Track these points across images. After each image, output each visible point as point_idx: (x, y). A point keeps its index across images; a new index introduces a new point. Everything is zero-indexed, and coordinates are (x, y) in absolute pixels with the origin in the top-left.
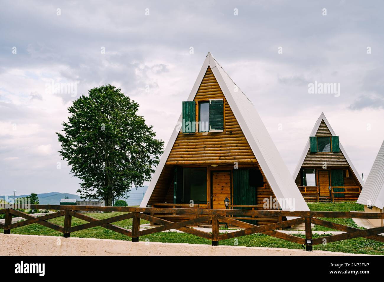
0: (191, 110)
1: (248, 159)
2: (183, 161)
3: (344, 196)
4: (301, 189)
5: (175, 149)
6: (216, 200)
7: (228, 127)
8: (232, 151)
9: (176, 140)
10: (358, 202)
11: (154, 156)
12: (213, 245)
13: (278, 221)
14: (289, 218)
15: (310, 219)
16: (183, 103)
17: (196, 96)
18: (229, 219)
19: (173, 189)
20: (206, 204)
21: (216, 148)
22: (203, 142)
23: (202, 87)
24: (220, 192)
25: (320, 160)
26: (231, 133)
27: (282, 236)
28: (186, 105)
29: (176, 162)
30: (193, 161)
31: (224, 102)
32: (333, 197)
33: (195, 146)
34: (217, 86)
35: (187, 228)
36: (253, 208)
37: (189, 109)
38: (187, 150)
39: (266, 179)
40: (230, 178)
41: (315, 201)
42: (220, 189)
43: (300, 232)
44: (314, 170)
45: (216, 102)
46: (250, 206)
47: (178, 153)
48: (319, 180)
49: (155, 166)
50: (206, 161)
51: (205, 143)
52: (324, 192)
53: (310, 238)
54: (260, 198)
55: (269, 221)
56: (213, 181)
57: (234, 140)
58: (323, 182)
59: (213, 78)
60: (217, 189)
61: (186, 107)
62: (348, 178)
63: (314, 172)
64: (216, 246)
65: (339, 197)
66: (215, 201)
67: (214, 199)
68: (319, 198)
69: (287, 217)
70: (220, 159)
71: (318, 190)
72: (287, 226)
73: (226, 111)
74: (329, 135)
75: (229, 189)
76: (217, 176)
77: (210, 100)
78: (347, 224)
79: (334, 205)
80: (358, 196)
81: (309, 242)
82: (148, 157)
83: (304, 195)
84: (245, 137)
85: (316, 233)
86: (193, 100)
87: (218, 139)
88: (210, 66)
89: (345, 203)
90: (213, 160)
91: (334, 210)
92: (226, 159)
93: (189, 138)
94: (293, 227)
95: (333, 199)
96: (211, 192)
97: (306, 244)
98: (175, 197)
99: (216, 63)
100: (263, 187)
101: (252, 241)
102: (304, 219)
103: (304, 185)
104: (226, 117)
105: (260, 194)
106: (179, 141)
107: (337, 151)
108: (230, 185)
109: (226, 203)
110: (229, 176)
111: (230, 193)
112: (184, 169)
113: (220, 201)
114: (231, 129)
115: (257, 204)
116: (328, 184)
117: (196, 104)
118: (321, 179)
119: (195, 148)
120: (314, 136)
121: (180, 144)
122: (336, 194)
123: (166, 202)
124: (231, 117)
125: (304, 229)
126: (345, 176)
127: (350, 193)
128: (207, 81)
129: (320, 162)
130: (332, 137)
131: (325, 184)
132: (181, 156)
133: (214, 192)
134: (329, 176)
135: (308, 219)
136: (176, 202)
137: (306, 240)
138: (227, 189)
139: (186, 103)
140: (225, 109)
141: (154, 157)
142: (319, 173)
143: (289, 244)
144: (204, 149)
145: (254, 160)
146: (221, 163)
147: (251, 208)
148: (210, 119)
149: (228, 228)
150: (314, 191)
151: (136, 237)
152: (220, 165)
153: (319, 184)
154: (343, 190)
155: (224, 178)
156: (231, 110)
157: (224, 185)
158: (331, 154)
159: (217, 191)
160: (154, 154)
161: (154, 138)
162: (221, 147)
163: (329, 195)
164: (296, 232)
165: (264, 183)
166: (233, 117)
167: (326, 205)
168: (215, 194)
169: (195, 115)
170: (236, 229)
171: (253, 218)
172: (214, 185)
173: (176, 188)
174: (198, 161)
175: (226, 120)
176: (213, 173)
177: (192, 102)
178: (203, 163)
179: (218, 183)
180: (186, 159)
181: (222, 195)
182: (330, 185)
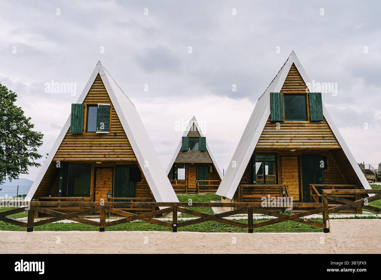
0: (80, 112)
1: (129, 158)
2: (70, 159)
3: (208, 188)
4: (172, 183)
5: (62, 147)
6: (99, 193)
7: (113, 130)
8: (116, 150)
9: (64, 138)
10: (217, 193)
11: (32, 148)
12: (100, 231)
13: (152, 211)
14: (161, 208)
15: (177, 208)
16: (73, 105)
17: (85, 99)
18: (114, 210)
19: (58, 183)
20: (89, 197)
21: (102, 148)
22: (90, 141)
23: (91, 92)
24: (102, 186)
25: (190, 157)
26: (116, 134)
27: (156, 222)
28: (75, 107)
29: (63, 159)
30: (79, 159)
31: (110, 107)
32: (199, 189)
33: (82, 145)
34: (105, 92)
35: (78, 218)
36: (131, 200)
37: (78, 111)
38: (74, 148)
39: (144, 176)
40: (112, 174)
41: (184, 193)
42: (103, 183)
43: (169, 219)
44: (185, 166)
45: (103, 106)
46: (129, 198)
47: (66, 150)
48: (188, 174)
49: (32, 158)
50: (92, 159)
51: (92, 142)
52: (191, 185)
53: (176, 222)
54: (137, 191)
55: (144, 211)
56: (97, 177)
57: (118, 141)
58: (191, 176)
59: (102, 84)
60: (99, 183)
61: (75, 109)
62: (211, 173)
63: (184, 167)
64: (103, 232)
65: (204, 189)
66: (97, 195)
67: (96, 192)
68: (187, 190)
69: (159, 207)
70: (104, 157)
71: (187, 184)
72: (159, 214)
73: (112, 115)
74: (198, 136)
75: (111, 183)
76: (100, 172)
77: (99, 104)
78: (207, 211)
79: (198, 196)
80: (217, 188)
81: (175, 225)
82: (25, 149)
83: (174, 188)
84: (128, 139)
85: (181, 219)
86: (83, 103)
87: (104, 140)
88: (100, 73)
89: (208, 194)
90: (98, 158)
91: (198, 200)
92: (110, 157)
93: (77, 137)
94: (164, 215)
95: (199, 191)
96: (95, 187)
97: (173, 227)
98: (60, 191)
99: (105, 71)
100: (141, 181)
101: (131, 227)
102: (172, 208)
103: (175, 179)
104: (112, 121)
105: (138, 188)
106: (67, 140)
107: (204, 150)
108: (112, 180)
109: (109, 196)
110: (111, 172)
111: (112, 187)
112: (69, 165)
113: (102, 195)
114: (115, 131)
115: (135, 196)
116: (195, 178)
117: (85, 107)
118: (190, 173)
119: (82, 146)
120: (186, 136)
121: (67, 142)
122: (201, 186)
123: (50, 196)
124: (116, 121)
125: (172, 216)
126: (209, 171)
127: (212, 185)
128: (96, 87)
129: (189, 159)
130: (201, 138)
131: (193, 178)
132: (68, 153)
133: (97, 186)
134: (196, 171)
135: (175, 208)
136: (61, 195)
137: (173, 224)
138: (109, 183)
139: (75, 105)
140: (111, 113)
141: (32, 150)
142: (189, 169)
143: (160, 228)
144: (90, 148)
145: (134, 159)
146: (105, 161)
147: (130, 201)
148: (97, 121)
149: (109, 218)
150: (183, 184)
151: (31, 228)
152: (104, 162)
153: (188, 178)
154: (207, 183)
155: (107, 174)
156: (117, 114)
157: (106, 180)
158: (199, 152)
159: (100, 186)
160: (32, 146)
161: (32, 130)
162: (106, 146)
163: (195, 188)
164: (166, 219)
165: (142, 178)
166: (118, 121)
167: (192, 196)
168: (98, 188)
169: (84, 117)
170: (116, 219)
171: (131, 209)
172: (97, 180)
173: (61, 183)
174: (84, 159)
175: (112, 123)
176: (97, 169)
177: (81, 105)
178: (89, 161)
179: (101, 178)
180: (73, 156)
181: (105, 189)
182: (197, 180)
